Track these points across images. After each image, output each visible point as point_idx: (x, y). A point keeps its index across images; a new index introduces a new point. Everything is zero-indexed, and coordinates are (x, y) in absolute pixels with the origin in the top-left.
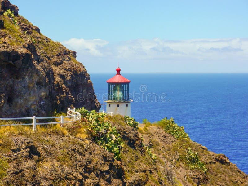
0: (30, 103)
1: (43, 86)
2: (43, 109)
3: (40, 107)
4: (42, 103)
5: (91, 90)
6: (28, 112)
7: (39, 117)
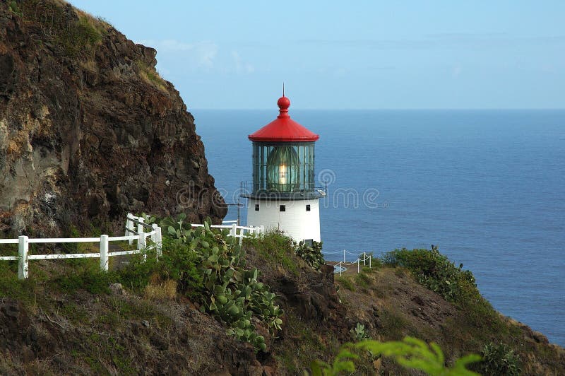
0: (13, 199)
1: (50, 148)
2: (51, 214)
3: (42, 209)
4: (48, 196)
5: (198, 161)
6: (8, 223)
7: (39, 237)
